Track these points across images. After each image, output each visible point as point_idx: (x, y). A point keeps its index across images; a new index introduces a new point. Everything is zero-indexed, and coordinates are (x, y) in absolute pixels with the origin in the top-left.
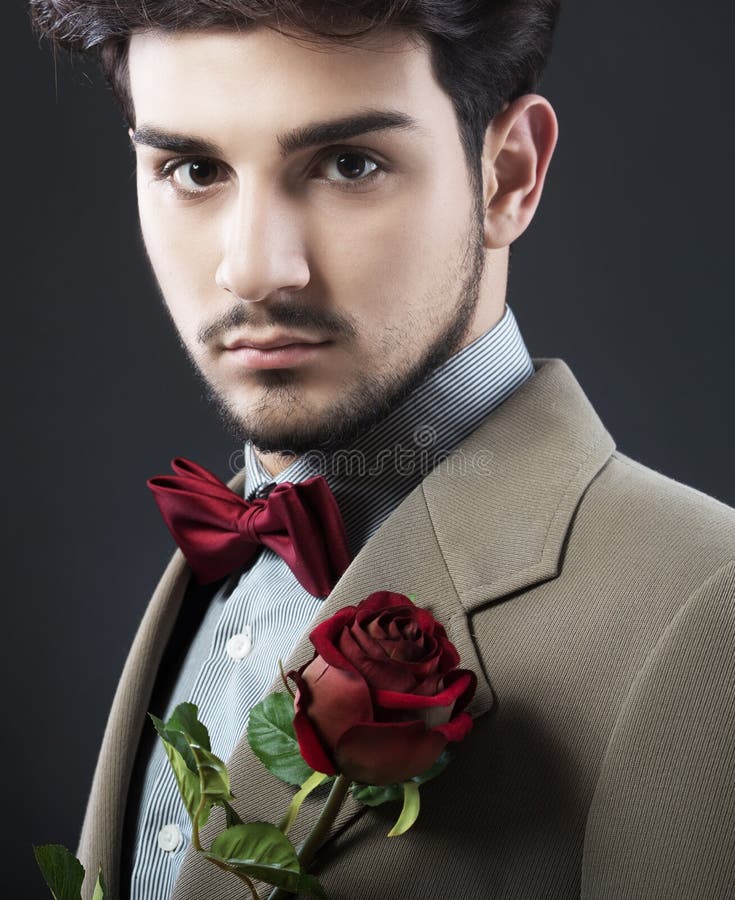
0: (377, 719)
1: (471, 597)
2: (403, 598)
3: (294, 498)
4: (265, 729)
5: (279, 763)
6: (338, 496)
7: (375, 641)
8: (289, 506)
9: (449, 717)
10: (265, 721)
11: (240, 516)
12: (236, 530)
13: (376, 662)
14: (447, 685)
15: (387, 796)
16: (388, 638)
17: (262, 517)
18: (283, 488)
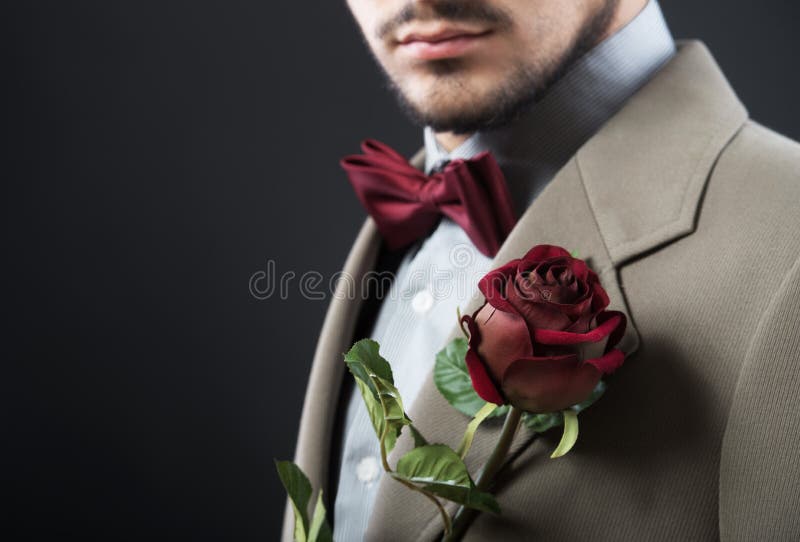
0: (535, 355)
1: (619, 252)
2: (562, 250)
3: (465, 172)
4: (449, 371)
5: (462, 398)
6: (504, 169)
7: (535, 288)
8: (461, 179)
9: (603, 351)
10: (449, 364)
11: (421, 188)
12: (418, 201)
13: (534, 304)
14: (599, 323)
15: (552, 422)
16: (545, 284)
17: (440, 190)
18: (456, 164)
